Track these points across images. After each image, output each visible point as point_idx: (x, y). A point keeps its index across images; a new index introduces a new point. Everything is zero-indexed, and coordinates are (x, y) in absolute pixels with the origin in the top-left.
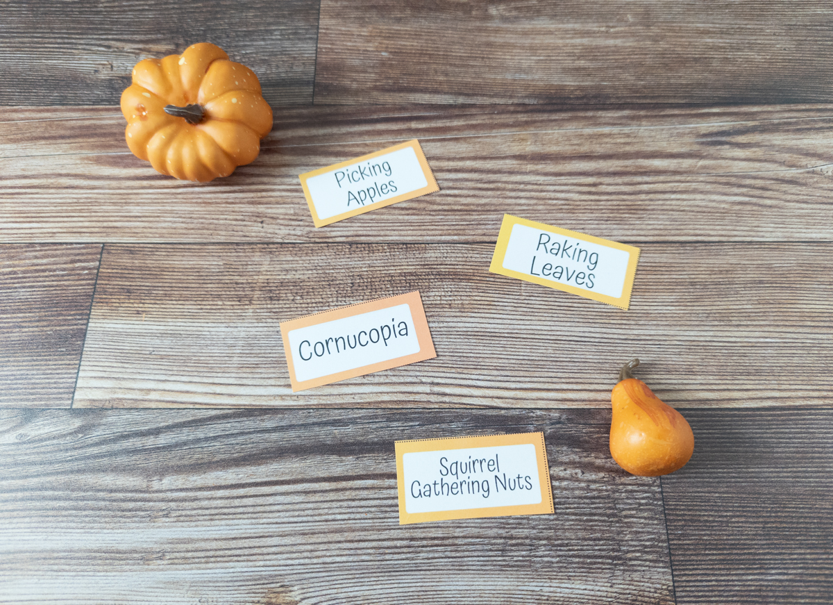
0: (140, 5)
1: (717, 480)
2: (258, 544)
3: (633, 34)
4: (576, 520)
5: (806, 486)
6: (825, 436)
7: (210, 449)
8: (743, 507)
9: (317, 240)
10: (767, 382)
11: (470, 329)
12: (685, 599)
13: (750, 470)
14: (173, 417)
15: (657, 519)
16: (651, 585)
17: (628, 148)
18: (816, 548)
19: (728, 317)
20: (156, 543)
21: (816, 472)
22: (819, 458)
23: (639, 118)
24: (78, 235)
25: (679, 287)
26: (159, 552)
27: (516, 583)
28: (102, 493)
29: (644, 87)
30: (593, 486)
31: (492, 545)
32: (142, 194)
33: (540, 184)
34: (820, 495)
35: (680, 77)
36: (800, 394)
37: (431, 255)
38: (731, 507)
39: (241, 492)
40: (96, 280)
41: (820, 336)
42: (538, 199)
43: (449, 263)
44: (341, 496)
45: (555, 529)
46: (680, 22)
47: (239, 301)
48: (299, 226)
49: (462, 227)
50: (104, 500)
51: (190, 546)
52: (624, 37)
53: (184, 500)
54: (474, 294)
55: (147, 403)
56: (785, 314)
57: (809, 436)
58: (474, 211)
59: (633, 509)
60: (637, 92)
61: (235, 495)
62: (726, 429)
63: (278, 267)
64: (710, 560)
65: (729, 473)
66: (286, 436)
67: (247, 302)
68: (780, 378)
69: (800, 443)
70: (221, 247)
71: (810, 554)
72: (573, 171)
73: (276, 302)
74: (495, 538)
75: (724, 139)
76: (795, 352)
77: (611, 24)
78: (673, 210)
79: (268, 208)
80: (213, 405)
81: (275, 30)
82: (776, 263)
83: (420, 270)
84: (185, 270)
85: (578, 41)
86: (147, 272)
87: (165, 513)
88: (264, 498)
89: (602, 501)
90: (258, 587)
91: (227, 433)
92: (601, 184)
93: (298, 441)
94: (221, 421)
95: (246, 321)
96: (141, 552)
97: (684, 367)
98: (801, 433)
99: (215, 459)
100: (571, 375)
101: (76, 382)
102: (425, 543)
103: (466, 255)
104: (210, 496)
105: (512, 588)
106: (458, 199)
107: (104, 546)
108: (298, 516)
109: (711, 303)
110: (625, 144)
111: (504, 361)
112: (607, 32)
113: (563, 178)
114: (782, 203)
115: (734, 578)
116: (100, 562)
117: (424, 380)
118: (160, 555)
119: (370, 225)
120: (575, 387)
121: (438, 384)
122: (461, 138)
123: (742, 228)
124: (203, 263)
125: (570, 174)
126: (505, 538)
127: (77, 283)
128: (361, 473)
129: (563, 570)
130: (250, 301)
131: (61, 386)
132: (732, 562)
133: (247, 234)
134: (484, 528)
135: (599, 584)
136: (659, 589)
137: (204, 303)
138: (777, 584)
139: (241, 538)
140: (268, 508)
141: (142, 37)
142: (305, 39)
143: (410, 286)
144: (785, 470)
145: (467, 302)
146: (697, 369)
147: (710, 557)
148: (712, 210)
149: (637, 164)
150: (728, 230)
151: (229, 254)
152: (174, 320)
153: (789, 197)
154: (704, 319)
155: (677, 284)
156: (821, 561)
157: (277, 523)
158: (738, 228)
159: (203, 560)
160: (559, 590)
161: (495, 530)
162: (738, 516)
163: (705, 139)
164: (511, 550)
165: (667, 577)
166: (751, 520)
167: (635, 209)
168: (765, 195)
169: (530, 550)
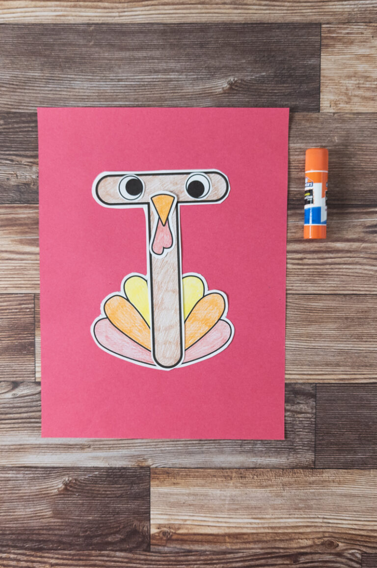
1: (341, 416)
8: (351, 428)
10: (374, 370)
15: (311, 432)
16: (305, 459)
19: (361, 337)
20: (86, 442)
23: (333, 214)
24: (19, 289)
25: (339, 320)
26: (88, 445)
27: (246, 458)
29: (338, 192)
31: (236, 443)
40: (35, 315)
46: (367, 143)
59: (301, 428)
60: (334, 196)
62: (350, 393)
65: (347, 413)
74: (237, 440)
78: (343, 275)
90: (133, 459)
92: (305, 258)
96: (79, 445)
97: (335, 362)
101: (35, 369)
102: (206, 442)
105: (244, 460)
107: (62, 443)
109: (354, 329)
116: (62, 449)
126: (242, 440)
127: (25, 316)
129: (267, 453)
131: (28, 370)
132: (342, 450)
135: (282, 459)
136: (308, 461)
138: (360, 459)
144: (374, 411)
146: (341, 363)
147: (333, 448)
148: (364, 275)
149: (327, 245)
150: (371, 288)
154: (349, 338)
159: (108, 449)
160: (264, 461)
162: (348, 432)
163: (368, 230)
164: (245, 445)
165: (312, 456)
166: (354, 433)
167: (322, 275)
169: (253, 445)
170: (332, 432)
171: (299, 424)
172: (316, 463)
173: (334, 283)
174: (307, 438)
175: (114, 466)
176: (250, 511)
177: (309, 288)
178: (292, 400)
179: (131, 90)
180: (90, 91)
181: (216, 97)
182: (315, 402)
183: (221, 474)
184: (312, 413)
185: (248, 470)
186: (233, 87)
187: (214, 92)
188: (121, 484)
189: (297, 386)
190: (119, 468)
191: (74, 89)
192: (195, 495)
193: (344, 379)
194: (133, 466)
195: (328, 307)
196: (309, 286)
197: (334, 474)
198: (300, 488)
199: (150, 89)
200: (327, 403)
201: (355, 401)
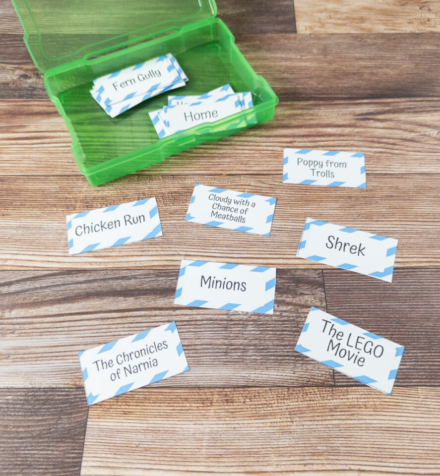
0: (18, 44)
1: (362, 310)
2: (70, 350)
3: (316, 60)
4: (273, 334)
5: (418, 313)
6: (430, 284)
7: (43, 293)
8: (378, 326)
12: (341, 380)
13: (383, 304)
14: (21, 275)
16: (319, 372)
17: (312, 122)
18: (424, 349)
19: (371, 216)
21: (424, 305)
22: (426, 297)
23: (319, 105)
25: (341, 199)
27: (233, 372)
29: (323, 88)
30: (284, 314)
31: (219, 349)
32: (11, 148)
33: (257, 142)
34: (426, 319)
35: (344, 83)
36: (415, 260)
38: (371, 325)
39: (61, 318)
41: (427, 227)
42: (255, 150)
44: (124, 321)
45: (259, 340)
46: (345, 53)
47: (67, 208)
49: (209, 166)
51: (26, 351)
52: (311, 61)
53: (24, 324)
55: (4, 267)
56: (406, 214)
57: (420, 284)
58: (216, 157)
60: (318, 91)
61: (57, 320)
62: (368, 280)
65: (369, 306)
66: (91, 286)
67: (72, 209)
68: (402, 251)
69: (414, 288)
70: (58, 178)
71: (420, 353)
72: (278, 135)
74: (221, 345)
75: (370, 117)
76: (411, 236)
77: (303, 55)
80: (47, 268)
82: (401, 186)
83: (181, 190)
84: (34, 191)
85: (283, 63)
86: (11, 192)
87: (11, 331)
88: (75, 322)
89: (289, 322)
90: (68, 375)
91: (55, 284)
92: (295, 142)
93: (99, 289)
94: (51, 277)
98: (415, 282)
99: (46, 299)
100: (272, 250)
103: (210, 182)
104: (41, 321)
105: (230, 375)
106: (206, 150)
108: (96, 333)
109: (361, 208)
110: (310, 119)
111: (231, 242)
112: (301, 59)
113: (271, 138)
114: (405, 152)
117: (181, 253)
118: (7, 356)
120: (274, 256)
123: (380, 166)
124: (46, 187)
125: (276, 136)
126: (227, 345)
128: (138, 307)
129: (263, 364)
130: (74, 208)
133: (75, 170)
134: (214, 339)
135: (286, 372)
136: (324, 374)
137: (45, 209)
139: (59, 346)
140: (77, 328)
141: (18, 61)
143: (175, 199)
144: (405, 304)
149: (317, 131)
150: (372, 167)
151: (63, 182)
152: (26, 219)
153: (409, 149)
154: (356, 217)
155: (340, 197)
156: (427, 357)
157: (82, 337)
158: (378, 166)
159: (34, 359)
160: (260, 376)
161: (222, 340)
163: (358, 117)
164: (231, 353)
168: (394, 148)
169: (243, 352)
172: (336, 377)
175: (37, 386)
176: (242, 460)
178: (294, 290)
182: (324, 292)
183: (197, 397)
184: (321, 307)
185: (236, 389)
188: (44, 415)
189: (298, 273)
190: (44, 388)
192: (156, 431)
194: (66, 386)
197: (365, 395)
198: (317, 418)
200: (341, 294)
201: (377, 291)
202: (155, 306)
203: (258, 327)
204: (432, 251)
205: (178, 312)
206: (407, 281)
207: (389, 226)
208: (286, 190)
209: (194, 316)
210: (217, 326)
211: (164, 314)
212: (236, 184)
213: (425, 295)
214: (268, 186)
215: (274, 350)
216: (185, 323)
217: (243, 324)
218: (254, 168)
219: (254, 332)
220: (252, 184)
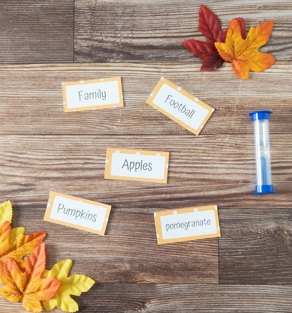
1: (53, 37)
4: (107, 22)
6: (9, 53)
8: (45, 28)
9: (211, 136)
10: (27, 74)
11: (144, 95)
13: (40, 41)
15: (77, 23)
17: (68, 183)
18: (22, 14)
19: (37, 101)
20: (262, 12)
21: (16, 40)
22: (13, 45)
25: (55, 114)
26: (261, 9)
28: (286, 29)
30: (99, 34)
31: (138, 14)
34: (16, 32)
36: (15, 69)
37: (160, 129)
38: (50, 28)
41: (2, 93)
43: (152, 125)
45: (115, 19)
47: (242, 107)
48: (220, 143)
49: (146, 142)
50: (285, 27)
54: (142, 111)
56: (14, 102)
57: (15, 53)
59: (85, 26)
62: (46, 56)
63: (227, 122)
64: (60, 10)
65: (48, 40)
67: (239, 106)
68: (22, 76)
69: (19, 51)
71: (24, 12)
72: (95, 171)
73: (226, 106)
74: (137, 16)
75: (24, 187)
76: (13, 86)
78: (52, 150)
79: (235, 151)
81: (241, 255)
82: (13, 125)
85: (86, 246)
86: (285, 120)
89: (97, 29)
95: (238, 98)
96: (268, 9)
97: (58, 80)
98: (18, 54)
102: (163, 14)
103: (145, 129)
107: (282, 11)
109: (43, 107)
110: (69, 185)
113: (99, 167)
115: (53, 4)
116: (282, 6)
117: (163, 74)
119: (187, 143)
120: (103, 72)
121: (158, 72)
122: (146, 189)
125: (96, 169)
126: (133, 16)
128: (187, 38)
129: (113, 6)
130: (238, 107)
132: (52, 9)
133: (242, 138)
134: (141, 19)
137: (257, 106)
138: (38, 3)
139: (231, 14)
142: (224, 249)
144: (27, 41)
145: (145, 107)
146: (53, 79)
147: (60, 11)
148: (35, 150)
149: (65, 174)
150: (30, 140)
152: (269, 98)
154: (47, 100)
156: (21, 10)
158: (25, 141)
161: (136, 19)
162: (48, 24)
163: (32, 187)
164: (131, 12)
165: (76, 4)
166: (43, 23)
167: (69, 151)
168: (11, 157)
169: (124, 12)
170: (61, 23)
171: (87, 30)
173: (59, 144)
174: (81, 18)
177: (79, 139)
178: (92, 49)
179: (227, 303)
180: (262, 302)
181: (156, 296)
182: (74, 48)
184: (77, 39)
186: (142, 304)
187: (157, 300)
189: (89, 60)
191: (275, 305)
193: (51, 67)
195: (64, 124)
196: (79, 141)
199: (210, 304)
200: (65, 47)
201: (42, 49)
202: (177, 39)
203: (115, 26)
204: (3, 75)
205: (163, 35)
206: (23, 55)
207: (27, 94)
208: (92, 122)
209: (153, 32)
210: (139, 27)
211: (171, 34)
212: (127, 127)
213: (14, 46)
214: (104, 125)
215: (106, 13)
216: (158, 29)
217: (124, 28)
218: (113, 140)
219: (118, 23)
220: (116, 127)
